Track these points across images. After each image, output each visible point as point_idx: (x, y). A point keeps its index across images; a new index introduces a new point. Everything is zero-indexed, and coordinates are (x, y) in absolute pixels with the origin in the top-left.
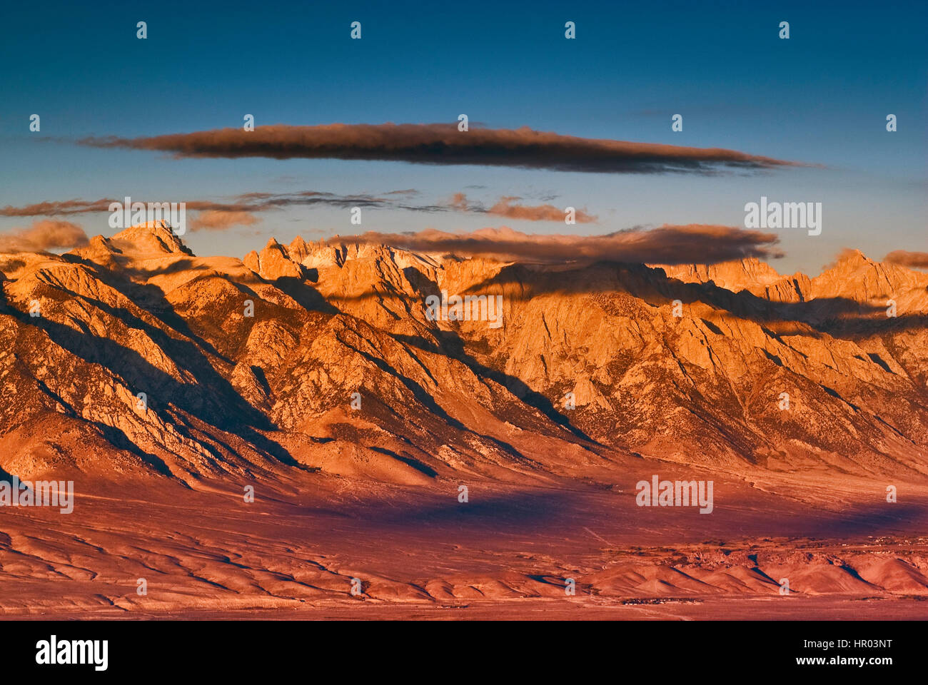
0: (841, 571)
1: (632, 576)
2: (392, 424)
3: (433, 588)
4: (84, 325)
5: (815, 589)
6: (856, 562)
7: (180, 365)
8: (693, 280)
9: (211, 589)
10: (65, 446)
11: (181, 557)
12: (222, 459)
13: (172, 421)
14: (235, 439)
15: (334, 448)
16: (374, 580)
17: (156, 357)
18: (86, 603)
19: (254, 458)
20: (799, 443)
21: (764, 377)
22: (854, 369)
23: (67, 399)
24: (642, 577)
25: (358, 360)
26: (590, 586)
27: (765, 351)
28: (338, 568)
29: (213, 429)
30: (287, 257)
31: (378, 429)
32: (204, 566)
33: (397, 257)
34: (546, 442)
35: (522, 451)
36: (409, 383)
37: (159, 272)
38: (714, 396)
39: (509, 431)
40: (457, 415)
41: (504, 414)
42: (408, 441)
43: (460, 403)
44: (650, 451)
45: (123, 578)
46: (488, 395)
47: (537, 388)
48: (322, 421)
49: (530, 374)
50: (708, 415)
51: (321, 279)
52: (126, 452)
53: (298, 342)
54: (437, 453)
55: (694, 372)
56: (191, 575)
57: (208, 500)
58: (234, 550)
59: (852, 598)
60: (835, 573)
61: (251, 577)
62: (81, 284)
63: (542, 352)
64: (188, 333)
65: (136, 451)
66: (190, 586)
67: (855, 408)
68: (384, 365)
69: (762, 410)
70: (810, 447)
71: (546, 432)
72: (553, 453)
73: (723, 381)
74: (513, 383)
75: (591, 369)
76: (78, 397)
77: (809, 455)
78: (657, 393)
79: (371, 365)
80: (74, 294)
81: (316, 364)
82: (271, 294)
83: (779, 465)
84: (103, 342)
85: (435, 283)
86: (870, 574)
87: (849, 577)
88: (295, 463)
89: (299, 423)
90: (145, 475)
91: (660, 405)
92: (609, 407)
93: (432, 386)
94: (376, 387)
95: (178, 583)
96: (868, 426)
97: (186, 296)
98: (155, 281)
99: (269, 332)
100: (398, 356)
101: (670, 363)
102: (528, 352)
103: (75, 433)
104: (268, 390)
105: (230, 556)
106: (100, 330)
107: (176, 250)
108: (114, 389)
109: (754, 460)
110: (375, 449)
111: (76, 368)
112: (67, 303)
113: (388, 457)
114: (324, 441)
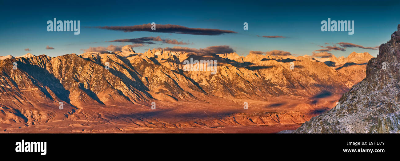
0: (249, 120)
1: (213, 122)
2: (170, 89)
3: (177, 125)
4: (115, 68)
5: (245, 124)
6: (252, 118)
7: (132, 77)
8: (224, 57)
9: (137, 126)
10: (111, 95)
11: (132, 119)
12: (140, 97)
13: (131, 89)
14: (142, 93)
15: (160, 94)
16: (167, 123)
17: (128, 75)
18: (115, 129)
19: (146, 97)
20: (242, 92)
21: (236, 78)
22: (252, 76)
23: (112, 84)
24: (214, 122)
25: (164, 75)
26: (205, 124)
27: (236, 73)
28: (160, 121)
29: (138, 91)
30: (152, 53)
31: (168, 90)
32: (136, 121)
33: (172, 53)
34: (198, 93)
35: (194, 95)
36: (174, 80)
37: (127, 57)
38: (227, 83)
39: (191, 90)
40: (182, 87)
41: (190, 87)
42: (173, 93)
43: (183, 85)
44: (216, 94)
45: (121, 124)
46: (187, 83)
47: (196, 81)
48: (158, 89)
49: (195, 78)
50: (226, 87)
51: (158, 58)
52: (122, 96)
53: (154, 71)
54: (178, 95)
55: (224, 77)
56: (134, 123)
57: (137, 106)
58: (141, 117)
59: (251, 126)
60: (248, 121)
61: (144, 123)
62: (115, 59)
63: (197, 73)
64: (134, 70)
65: (124, 96)
66: (134, 125)
67: (252, 85)
68: (169, 76)
69: (236, 85)
70: (244, 93)
71: (198, 91)
72: (199, 95)
73: (229, 79)
74: (192, 80)
75: (206, 77)
76: (114, 84)
77: (244, 95)
78: (217, 82)
79: (167, 76)
80: (113, 61)
81: (157, 76)
82: (149, 61)
83: (239, 97)
84: (118, 72)
85: (178, 58)
86: (254, 121)
87: (251, 121)
88: (153, 98)
89: (154, 89)
90: (126, 101)
91: (218, 85)
92: (209, 85)
93: (178, 81)
94: (168, 81)
95: (131, 125)
96: (254, 89)
97: (134, 61)
98: (128, 58)
99: (149, 69)
100: (172, 74)
101: (220, 76)
102: (195, 73)
103: (113, 92)
104: (148, 82)
105: (141, 118)
106: (118, 69)
107: (132, 51)
108: (120, 82)
109: (234, 96)
110: (167, 95)
111: (114, 78)
112: (112, 63)
113: (170, 97)
114: (158, 93)
